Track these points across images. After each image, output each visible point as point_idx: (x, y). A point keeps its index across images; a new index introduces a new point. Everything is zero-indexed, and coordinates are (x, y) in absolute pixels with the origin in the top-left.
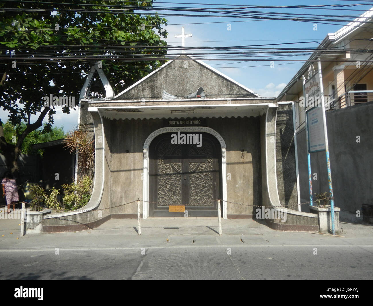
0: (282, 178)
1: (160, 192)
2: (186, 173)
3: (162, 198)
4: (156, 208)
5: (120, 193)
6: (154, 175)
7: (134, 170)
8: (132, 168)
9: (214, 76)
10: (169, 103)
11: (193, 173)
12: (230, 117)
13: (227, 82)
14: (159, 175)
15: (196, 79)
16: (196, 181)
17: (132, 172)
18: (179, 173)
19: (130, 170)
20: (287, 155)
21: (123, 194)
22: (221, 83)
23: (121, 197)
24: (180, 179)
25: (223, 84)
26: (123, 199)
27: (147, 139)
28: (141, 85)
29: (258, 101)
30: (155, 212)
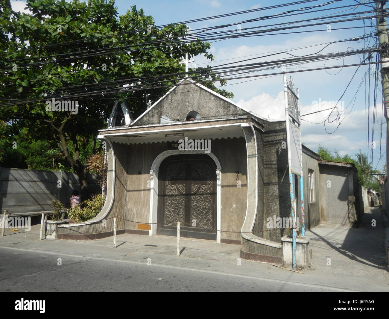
1: (166, 212)
2: (188, 194)
3: (168, 217)
4: (163, 227)
5: (133, 211)
6: (162, 195)
7: (144, 190)
8: (142, 188)
9: (212, 98)
10: (155, 128)
11: (194, 194)
12: (226, 138)
13: (224, 103)
14: (166, 196)
15: (196, 102)
16: (197, 202)
17: (142, 192)
18: (183, 195)
19: (141, 190)
20: (283, 178)
21: (135, 212)
22: (218, 104)
23: (133, 215)
24: (183, 200)
26: (135, 216)
27: (154, 161)
28: (151, 112)
29: (232, 122)
30: (162, 231)
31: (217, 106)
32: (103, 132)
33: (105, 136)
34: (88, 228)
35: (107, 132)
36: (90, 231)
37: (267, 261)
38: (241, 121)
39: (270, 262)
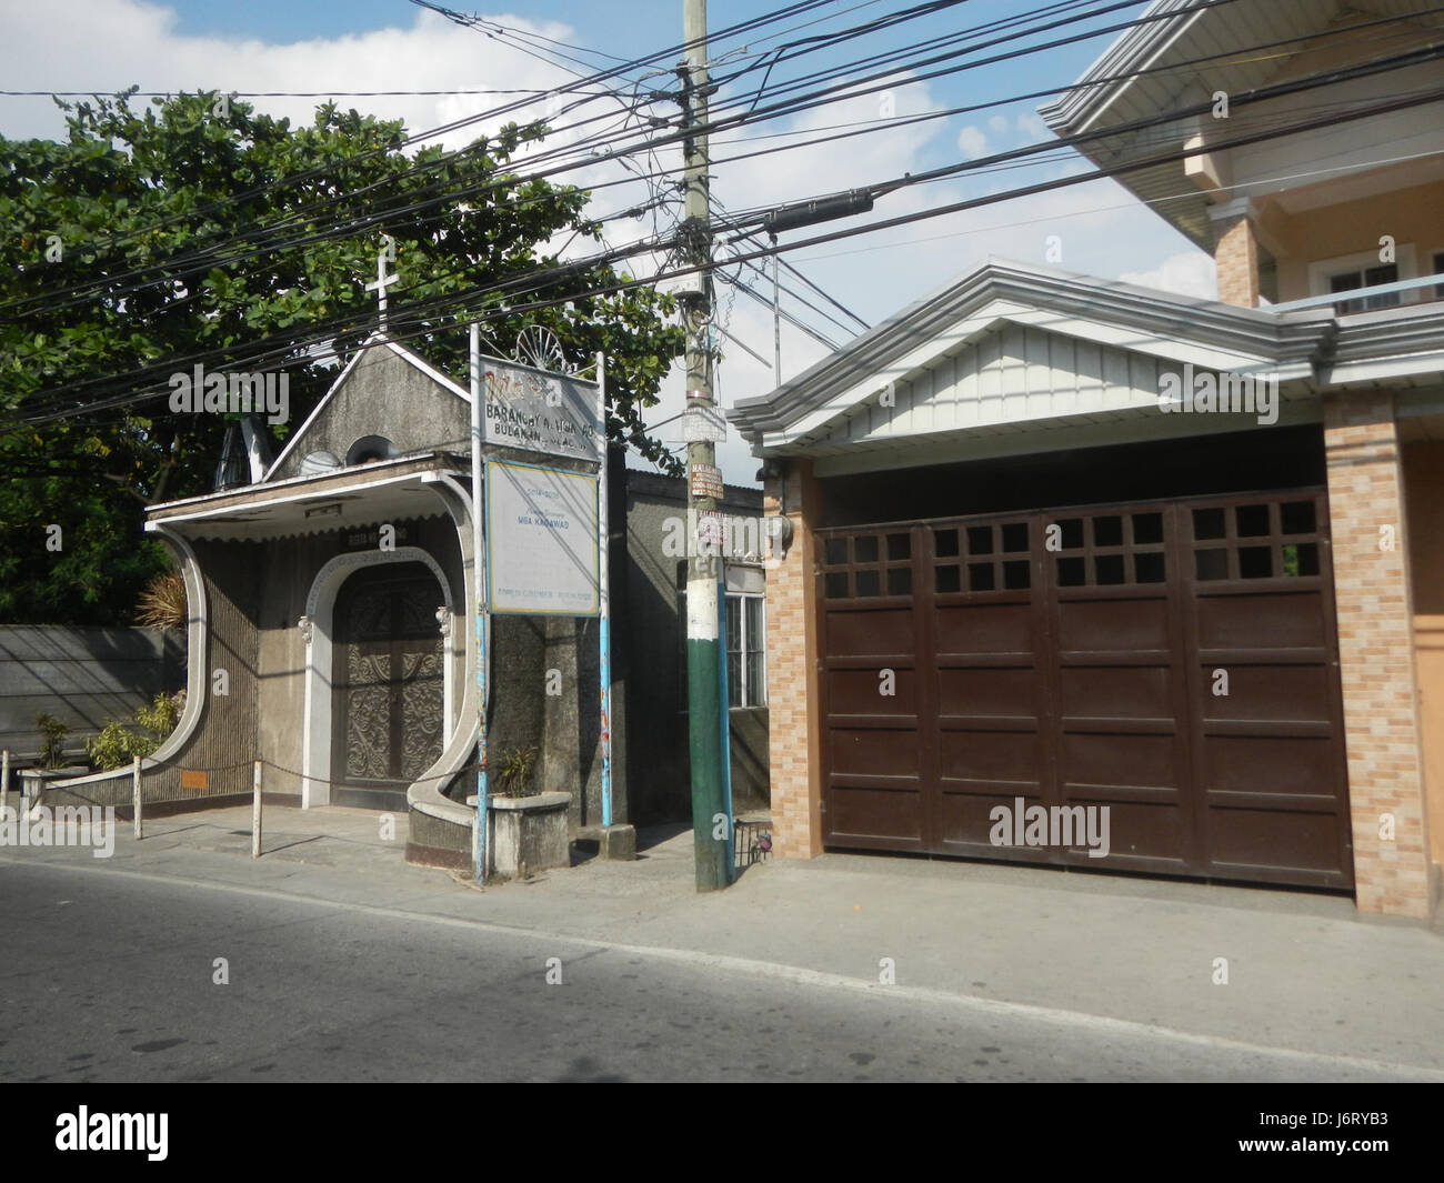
0: (575, 700)
1: (350, 738)
2: (397, 682)
3: (354, 753)
4: (345, 784)
5: (271, 737)
6: (341, 686)
7: (294, 674)
8: (290, 668)
9: (436, 392)
11: (412, 680)
14: (348, 687)
15: (399, 406)
16: (416, 706)
17: (291, 678)
18: (383, 683)
19: (286, 674)
21: (276, 740)
23: (273, 749)
24: (386, 701)
25: (452, 411)
26: (276, 752)
27: (312, 590)
30: (341, 794)
31: (444, 414)
32: (157, 514)
33: (161, 525)
34: (115, 789)
35: (162, 512)
36: (120, 797)
37: (445, 865)
38: (424, 466)
39: (451, 865)
